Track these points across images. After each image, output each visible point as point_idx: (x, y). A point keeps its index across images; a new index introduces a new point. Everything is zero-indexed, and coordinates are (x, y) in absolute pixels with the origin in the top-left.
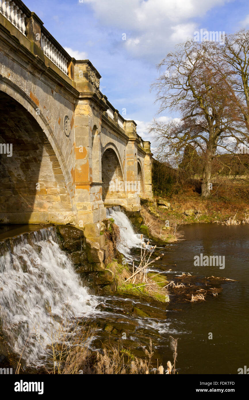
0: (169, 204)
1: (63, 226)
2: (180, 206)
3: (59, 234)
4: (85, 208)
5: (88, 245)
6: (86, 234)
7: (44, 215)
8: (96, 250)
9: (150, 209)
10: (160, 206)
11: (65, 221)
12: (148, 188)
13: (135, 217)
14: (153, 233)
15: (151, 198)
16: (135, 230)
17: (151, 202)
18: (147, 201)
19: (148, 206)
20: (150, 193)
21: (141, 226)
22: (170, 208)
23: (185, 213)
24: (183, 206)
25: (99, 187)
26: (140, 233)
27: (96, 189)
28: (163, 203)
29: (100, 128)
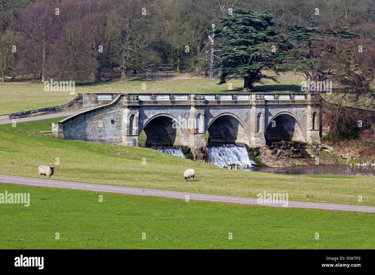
0: (332, 148)
1: (184, 147)
2: (339, 150)
3: (183, 149)
4: (192, 141)
5: (191, 153)
6: (191, 149)
7: (180, 143)
8: (193, 154)
9: (307, 151)
10: (324, 150)
11: (185, 145)
12: (309, 133)
13: (253, 151)
14: (263, 161)
15: (310, 142)
16: (251, 158)
17: (309, 145)
18: (305, 144)
19: (305, 148)
20: (310, 138)
21: (256, 156)
22: (332, 152)
23: (341, 156)
24: (341, 150)
25: (202, 135)
26: (254, 160)
27: (199, 135)
28: (326, 146)
29: (203, 113)
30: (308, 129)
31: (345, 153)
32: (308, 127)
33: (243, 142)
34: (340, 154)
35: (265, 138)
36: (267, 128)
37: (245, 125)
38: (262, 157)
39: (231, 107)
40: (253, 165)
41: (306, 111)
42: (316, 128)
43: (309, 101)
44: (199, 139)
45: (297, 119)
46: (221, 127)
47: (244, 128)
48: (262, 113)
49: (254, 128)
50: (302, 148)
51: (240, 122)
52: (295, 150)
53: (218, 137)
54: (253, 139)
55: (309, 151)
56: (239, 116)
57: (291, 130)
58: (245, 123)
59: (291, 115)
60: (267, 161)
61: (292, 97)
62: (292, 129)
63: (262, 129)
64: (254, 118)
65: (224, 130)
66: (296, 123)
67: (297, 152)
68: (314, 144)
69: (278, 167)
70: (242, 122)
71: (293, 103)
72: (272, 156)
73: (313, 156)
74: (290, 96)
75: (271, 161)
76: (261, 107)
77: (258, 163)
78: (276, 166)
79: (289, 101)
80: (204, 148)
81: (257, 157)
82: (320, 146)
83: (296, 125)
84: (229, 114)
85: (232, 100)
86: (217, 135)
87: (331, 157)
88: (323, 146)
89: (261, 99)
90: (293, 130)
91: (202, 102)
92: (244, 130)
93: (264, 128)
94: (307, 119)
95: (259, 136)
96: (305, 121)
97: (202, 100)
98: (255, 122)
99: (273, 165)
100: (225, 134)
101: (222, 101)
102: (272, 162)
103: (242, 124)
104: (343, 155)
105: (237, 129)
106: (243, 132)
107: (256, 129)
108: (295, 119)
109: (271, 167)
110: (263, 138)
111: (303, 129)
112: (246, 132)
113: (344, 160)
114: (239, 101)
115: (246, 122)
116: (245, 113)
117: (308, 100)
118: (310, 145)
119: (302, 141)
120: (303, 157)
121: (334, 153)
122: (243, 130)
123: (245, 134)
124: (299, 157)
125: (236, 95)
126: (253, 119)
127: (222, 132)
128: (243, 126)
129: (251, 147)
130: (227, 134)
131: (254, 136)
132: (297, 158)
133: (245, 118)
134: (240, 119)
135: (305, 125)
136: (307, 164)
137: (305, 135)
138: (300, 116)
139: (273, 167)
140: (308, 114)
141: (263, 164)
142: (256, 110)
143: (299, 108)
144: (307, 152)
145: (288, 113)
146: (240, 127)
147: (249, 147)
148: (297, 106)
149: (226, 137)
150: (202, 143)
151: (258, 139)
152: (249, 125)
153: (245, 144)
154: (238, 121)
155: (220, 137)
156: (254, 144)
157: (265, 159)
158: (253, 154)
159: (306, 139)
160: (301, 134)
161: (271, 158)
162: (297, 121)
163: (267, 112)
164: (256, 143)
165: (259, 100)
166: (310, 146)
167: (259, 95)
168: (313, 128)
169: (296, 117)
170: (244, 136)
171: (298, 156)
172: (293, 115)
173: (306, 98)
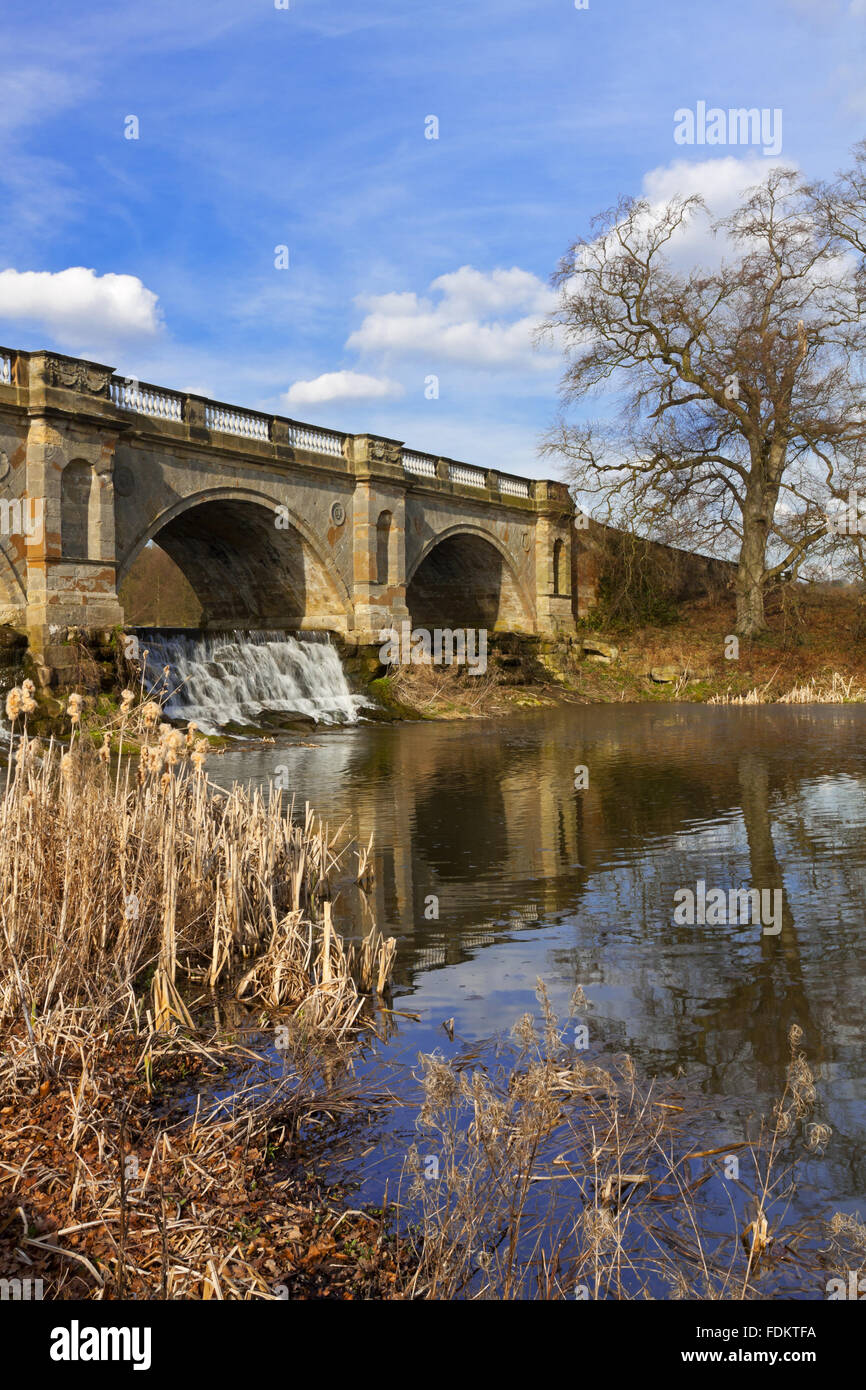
0: (613, 652)
2: (641, 657)
4: (38, 600)
5: (30, 658)
6: (31, 641)
9: (541, 661)
10: (589, 657)
12: (544, 604)
13: (363, 658)
14: (406, 697)
15: (549, 632)
16: (355, 686)
17: (546, 643)
18: (534, 640)
19: (536, 653)
20: (548, 620)
21: (375, 678)
22: (617, 662)
23: (651, 676)
24: (647, 657)
25: (100, 569)
26: (367, 693)
27: (82, 571)
28: (597, 646)
29: (107, 463)
30: (540, 591)
31: (661, 664)
32: (543, 587)
33: (324, 625)
34: (646, 670)
35: (406, 609)
36: (413, 574)
37: (328, 555)
38: (401, 681)
39: (265, 468)
40: (362, 711)
41: (532, 536)
42: (562, 591)
43: (541, 502)
44: (83, 589)
45: (507, 558)
46: (239, 569)
47: (323, 564)
48: (394, 515)
49: (366, 568)
50: (524, 653)
51: (307, 541)
52: (505, 658)
53: (233, 609)
54: (362, 609)
55: (546, 661)
56: (303, 516)
57: (488, 597)
58: (327, 544)
59: (492, 541)
60: (419, 697)
61: (494, 482)
62: (489, 592)
63: (395, 576)
64: (363, 528)
65: (250, 580)
66: (504, 571)
67: (511, 665)
68: (561, 640)
69: (463, 716)
70: (316, 539)
71: (497, 502)
72: (439, 676)
73: (561, 677)
74: (485, 476)
75: (436, 695)
76: (392, 488)
77: (385, 705)
78: (456, 714)
79: (482, 490)
80: (107, 637)
81: (377, 681)
82: (576, 646)
83: (506, 577)
84: (254, 499)
85: (267, 439)
86: (227, 604)
87: (617, 679)
88: (588, 644)
89: (388, 460)
90: (495, 597)
91: (94, 402)
92: (326, 573)
93: (403, 571)
94: (537, 560)
95: (386, 601)
96: (531, 566)
97: (97, 393)
98: (371, 543)
99: (445, 710)
100: (257, 596)
101: (218, 433)
102: (438, 699)
103: (316, 547)
104: (655, 671)
105: (301, 573)
106: (320, 583)
107: (371, 572)
108: (502, 557)
109: (435, 720)
110: (400, 610)
111: (526, 591)
112: (333, 584)
113: (662, 688)
114: (299, 451)
115: (332, 543)
116: (326, 508)
117: (538, 500)
118: (551, 643)
119: (523, 631)
120: (529, 682)
121: (624, 667)
122: (321, 576)
123: (329, 592)
124: (521, 683)
125: (286, 426)
126: (360, 533)
127: (245, 590)
128: (323, 556)
129: (354, 641)
130: (263, 596)
131: (367, 597)
132: (513, 683)
133: (328, 526)
134: (306, 527)
135: (531, 581)
136: (554, 703)
137: (530, 611)
138: (518, 549)
139: (443, 720)
140: (538, 546)
141: (404, 707)
142: (372, 498)
143: (513, 524)
144: (541, 665)
145: (481, 534)
146: (308, 564)
147: (347, 641)
148: (509, 514)
149: (260, 611)
150: (99, 611)
151: (384, 611)
152: (347, 557)
153: (332, 632)
154: (300, 535)
155: (240, 608)
156: (368, 630)
157: (410, 686)
158: (364, 668)
159: (535, 625)
160: (519, 608)
161: (434, 683)
162: (508, 565)
163: (411, 519)
164: (375, 626)
165: (383, 463)
166: (548, 647)
167: (382, 444)
168: (556, 590)
169: (505, 548)
170: (326, 599)
171: (516, 677)
172: (498, 541)
173: (531, 493)
